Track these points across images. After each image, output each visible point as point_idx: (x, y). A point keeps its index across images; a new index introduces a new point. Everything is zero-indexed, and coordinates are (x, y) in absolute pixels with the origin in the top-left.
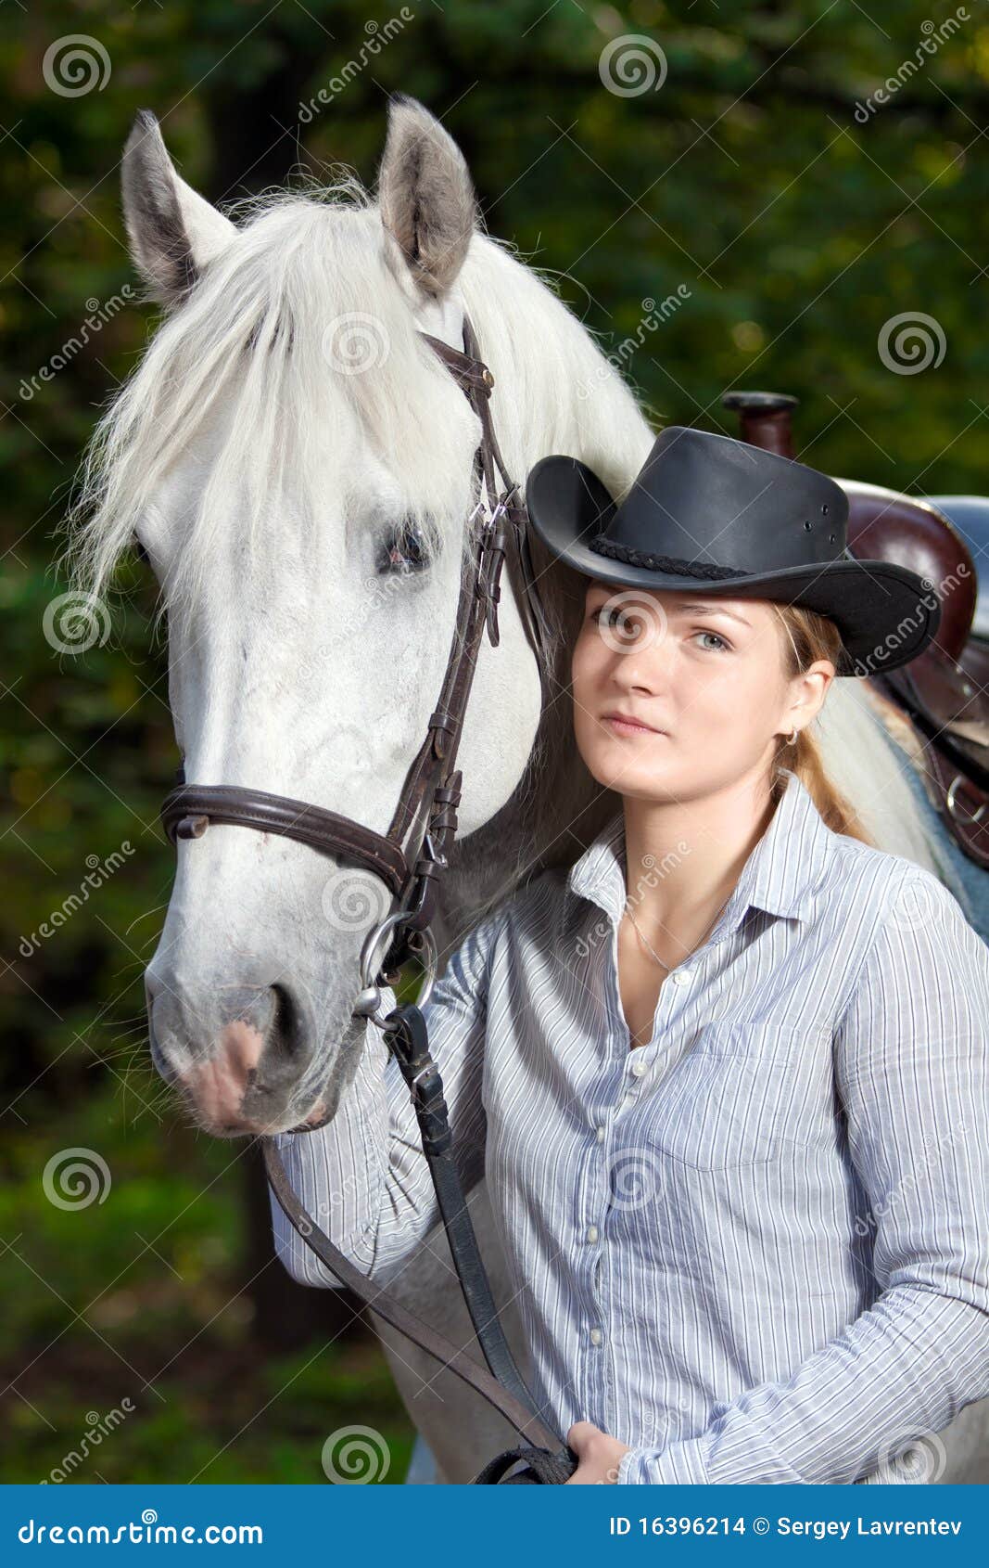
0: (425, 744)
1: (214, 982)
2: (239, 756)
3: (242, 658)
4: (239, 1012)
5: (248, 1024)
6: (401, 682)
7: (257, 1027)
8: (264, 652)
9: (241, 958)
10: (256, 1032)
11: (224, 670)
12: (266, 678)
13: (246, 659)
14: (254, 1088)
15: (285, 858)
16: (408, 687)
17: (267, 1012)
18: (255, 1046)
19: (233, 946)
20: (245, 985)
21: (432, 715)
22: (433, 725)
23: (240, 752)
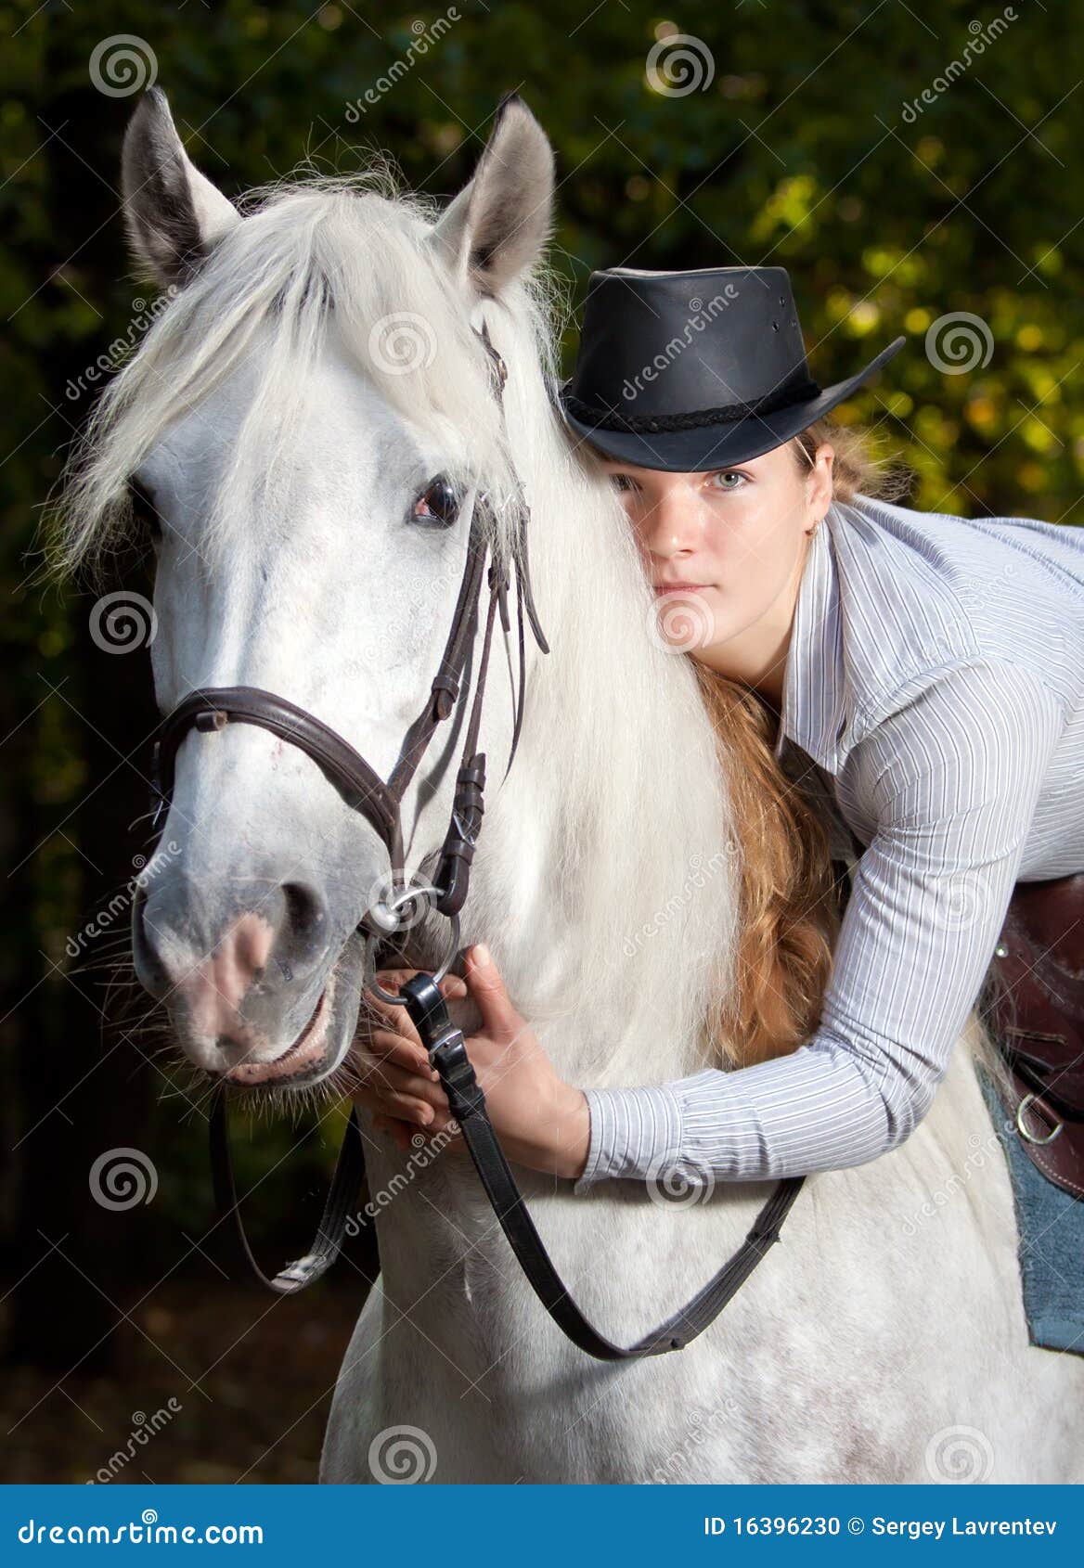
0: (427, 706)
1: (228, 873)
2: (257, 667)
3: (262, 579)
4: (254, 903)
5: (261, 916)
6: (415, 636)
7: (269, 920)
8: (287, 574)
9: (257, 855)
10: (268, 926)
11: (240, 590)
12: (287, 599)
13: (265, 579)
14: (257, 987)
15: (299, 772)
16: (422, 642)
17: (280, 908)
18: (265, 941)
19: (248, 843)
20: (261, 879)
21: (435, 679)
22: (436, 686)
23: (258, 663)
